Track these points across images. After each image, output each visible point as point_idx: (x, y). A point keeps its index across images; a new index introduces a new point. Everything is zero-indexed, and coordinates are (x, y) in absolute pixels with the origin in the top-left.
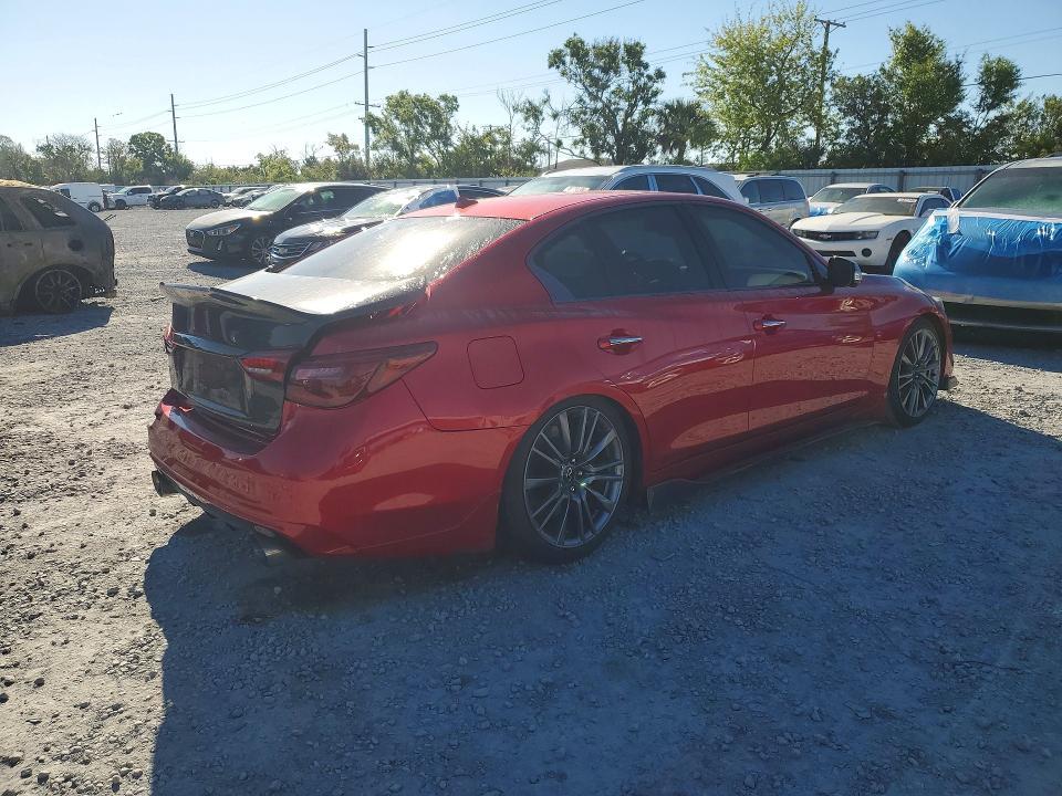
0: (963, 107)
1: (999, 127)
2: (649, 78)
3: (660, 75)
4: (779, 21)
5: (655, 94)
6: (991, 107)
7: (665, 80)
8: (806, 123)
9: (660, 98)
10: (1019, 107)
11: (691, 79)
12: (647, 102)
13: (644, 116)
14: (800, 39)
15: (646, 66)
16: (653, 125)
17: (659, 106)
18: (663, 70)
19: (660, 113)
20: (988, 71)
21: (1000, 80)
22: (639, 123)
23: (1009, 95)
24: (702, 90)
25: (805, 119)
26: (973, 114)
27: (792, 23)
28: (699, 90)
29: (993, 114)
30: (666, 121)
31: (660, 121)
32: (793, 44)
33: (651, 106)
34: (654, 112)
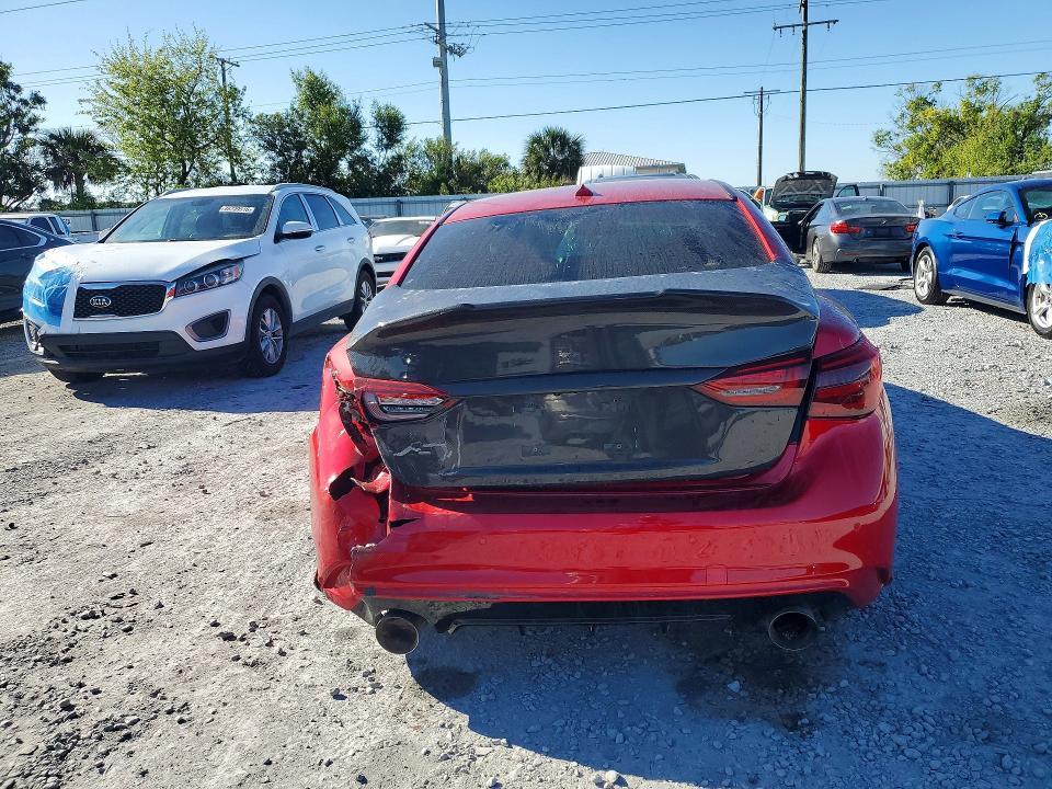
0: (366, 146)
1: (396, 164)
2: (25, 103)
3: (38, 100)
4: (179, 53)
5: (33, 121)
6: (387, 147)
7: (46, 106)
8: (220, 158)
9: (39, 125)
10: (408, 148)
11: (87, 107)
12: (24, 130)
13: (23, 146)
14: (204, 74)
15: (18, 89)
16: (35, 156)
17: (40, 136)
18: (41, 95)
19: (43, 143)
20: (379, 118)
21: (392, 126)
22: (17, 154)
23: (398, 138)
24: (103, 120)
25: (219, 154)
26: (376, 154)
27: (195, 57)
28: (99, 119)
29: (390, 153)
30: (54, 154)
31: (45, 153)
32: (197, 78)
33: (30, 135)
34: (34, 143)
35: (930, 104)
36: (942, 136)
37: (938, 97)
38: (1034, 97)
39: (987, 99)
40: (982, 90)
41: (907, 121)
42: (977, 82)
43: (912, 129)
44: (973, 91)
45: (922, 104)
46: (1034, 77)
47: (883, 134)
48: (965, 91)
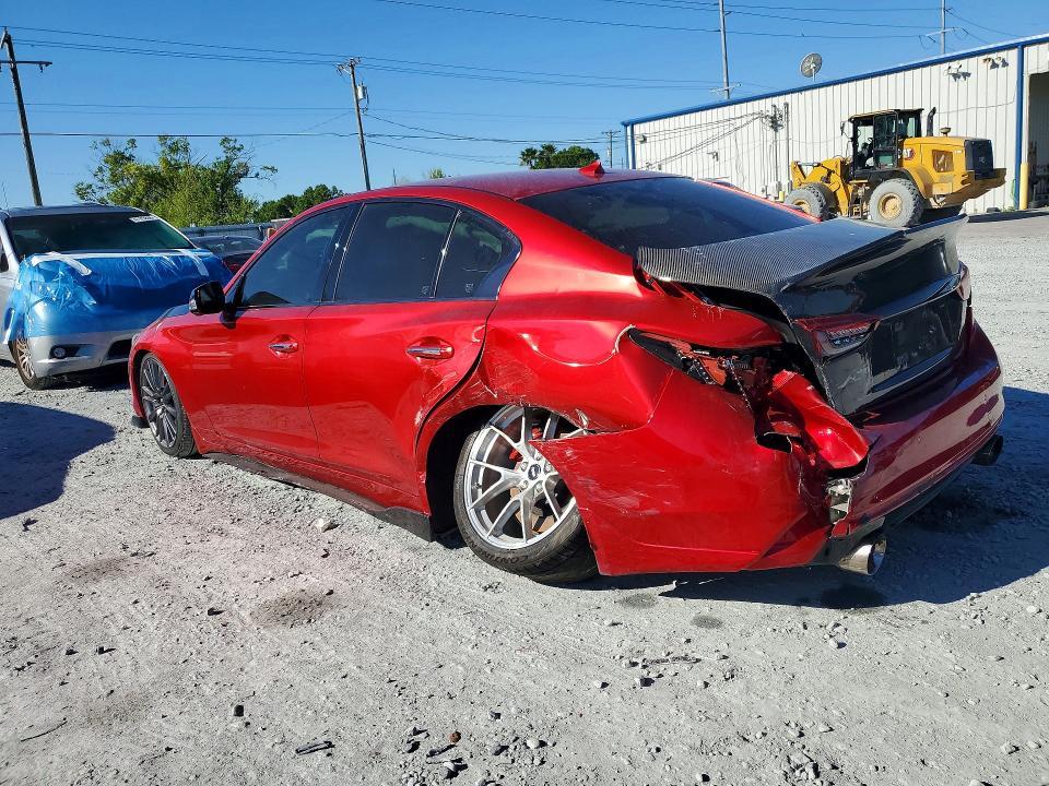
35: (129, 159)
36: (148, 190)
37: (135, 152)
38: (224, 159)
39: (180, 157)
40: (174, 149)
41: (108, 174)
42: (169, 142)
43: (114, 182)
44: (167, 151)
45: (119, 159)
46: (220, 140)
47: (84, 186)
48: (160, 149)
